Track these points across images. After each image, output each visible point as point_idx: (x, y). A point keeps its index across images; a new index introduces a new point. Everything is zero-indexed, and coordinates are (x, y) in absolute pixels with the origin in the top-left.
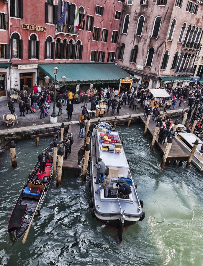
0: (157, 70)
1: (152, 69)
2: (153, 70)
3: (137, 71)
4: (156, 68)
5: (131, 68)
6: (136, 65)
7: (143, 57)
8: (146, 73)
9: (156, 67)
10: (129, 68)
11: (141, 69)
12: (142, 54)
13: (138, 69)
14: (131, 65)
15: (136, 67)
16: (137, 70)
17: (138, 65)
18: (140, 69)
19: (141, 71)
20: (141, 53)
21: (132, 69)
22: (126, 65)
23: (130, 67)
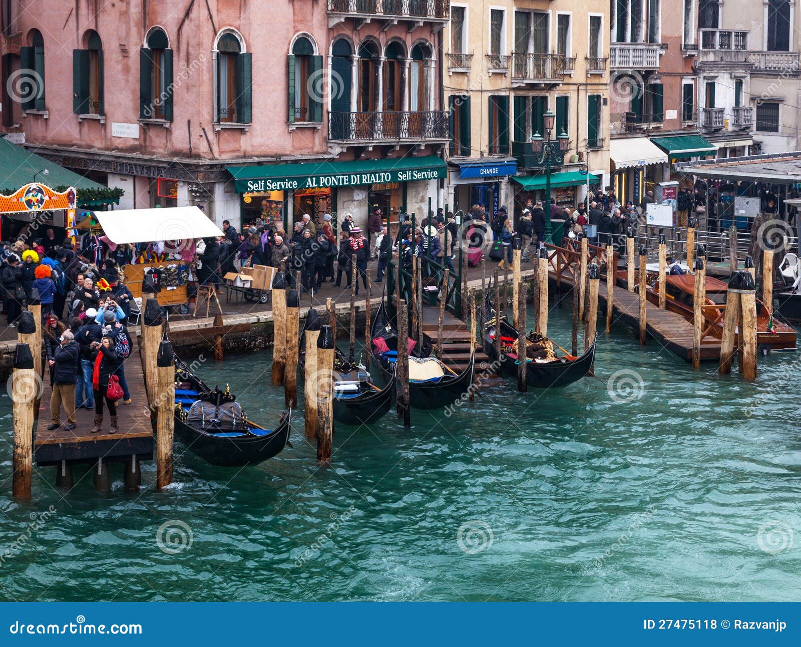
0: (196, 131)
1: (173, 130)
2: (179, 137)
3: (114, 153)
4: (189, 122)
5: (89, 143)
6: (104, 125)
7: (127, 81)
8: (153, 154)
9: (188, 117)
10: (80, 146)
11: (132, 143)
12: (120, 67)
13: (117, 143)
14: (86, 128)
15: (109, 135)
16: (117, 149)
17: (114, 124)
18: (126, 139)
19: (132, 149)
20: (118, 62)
21: (91, 147)
22: (64, 132)
23: (83, 143)
